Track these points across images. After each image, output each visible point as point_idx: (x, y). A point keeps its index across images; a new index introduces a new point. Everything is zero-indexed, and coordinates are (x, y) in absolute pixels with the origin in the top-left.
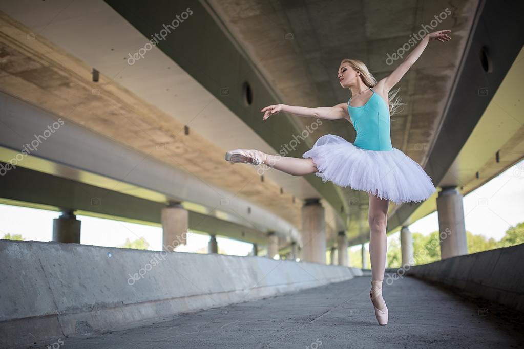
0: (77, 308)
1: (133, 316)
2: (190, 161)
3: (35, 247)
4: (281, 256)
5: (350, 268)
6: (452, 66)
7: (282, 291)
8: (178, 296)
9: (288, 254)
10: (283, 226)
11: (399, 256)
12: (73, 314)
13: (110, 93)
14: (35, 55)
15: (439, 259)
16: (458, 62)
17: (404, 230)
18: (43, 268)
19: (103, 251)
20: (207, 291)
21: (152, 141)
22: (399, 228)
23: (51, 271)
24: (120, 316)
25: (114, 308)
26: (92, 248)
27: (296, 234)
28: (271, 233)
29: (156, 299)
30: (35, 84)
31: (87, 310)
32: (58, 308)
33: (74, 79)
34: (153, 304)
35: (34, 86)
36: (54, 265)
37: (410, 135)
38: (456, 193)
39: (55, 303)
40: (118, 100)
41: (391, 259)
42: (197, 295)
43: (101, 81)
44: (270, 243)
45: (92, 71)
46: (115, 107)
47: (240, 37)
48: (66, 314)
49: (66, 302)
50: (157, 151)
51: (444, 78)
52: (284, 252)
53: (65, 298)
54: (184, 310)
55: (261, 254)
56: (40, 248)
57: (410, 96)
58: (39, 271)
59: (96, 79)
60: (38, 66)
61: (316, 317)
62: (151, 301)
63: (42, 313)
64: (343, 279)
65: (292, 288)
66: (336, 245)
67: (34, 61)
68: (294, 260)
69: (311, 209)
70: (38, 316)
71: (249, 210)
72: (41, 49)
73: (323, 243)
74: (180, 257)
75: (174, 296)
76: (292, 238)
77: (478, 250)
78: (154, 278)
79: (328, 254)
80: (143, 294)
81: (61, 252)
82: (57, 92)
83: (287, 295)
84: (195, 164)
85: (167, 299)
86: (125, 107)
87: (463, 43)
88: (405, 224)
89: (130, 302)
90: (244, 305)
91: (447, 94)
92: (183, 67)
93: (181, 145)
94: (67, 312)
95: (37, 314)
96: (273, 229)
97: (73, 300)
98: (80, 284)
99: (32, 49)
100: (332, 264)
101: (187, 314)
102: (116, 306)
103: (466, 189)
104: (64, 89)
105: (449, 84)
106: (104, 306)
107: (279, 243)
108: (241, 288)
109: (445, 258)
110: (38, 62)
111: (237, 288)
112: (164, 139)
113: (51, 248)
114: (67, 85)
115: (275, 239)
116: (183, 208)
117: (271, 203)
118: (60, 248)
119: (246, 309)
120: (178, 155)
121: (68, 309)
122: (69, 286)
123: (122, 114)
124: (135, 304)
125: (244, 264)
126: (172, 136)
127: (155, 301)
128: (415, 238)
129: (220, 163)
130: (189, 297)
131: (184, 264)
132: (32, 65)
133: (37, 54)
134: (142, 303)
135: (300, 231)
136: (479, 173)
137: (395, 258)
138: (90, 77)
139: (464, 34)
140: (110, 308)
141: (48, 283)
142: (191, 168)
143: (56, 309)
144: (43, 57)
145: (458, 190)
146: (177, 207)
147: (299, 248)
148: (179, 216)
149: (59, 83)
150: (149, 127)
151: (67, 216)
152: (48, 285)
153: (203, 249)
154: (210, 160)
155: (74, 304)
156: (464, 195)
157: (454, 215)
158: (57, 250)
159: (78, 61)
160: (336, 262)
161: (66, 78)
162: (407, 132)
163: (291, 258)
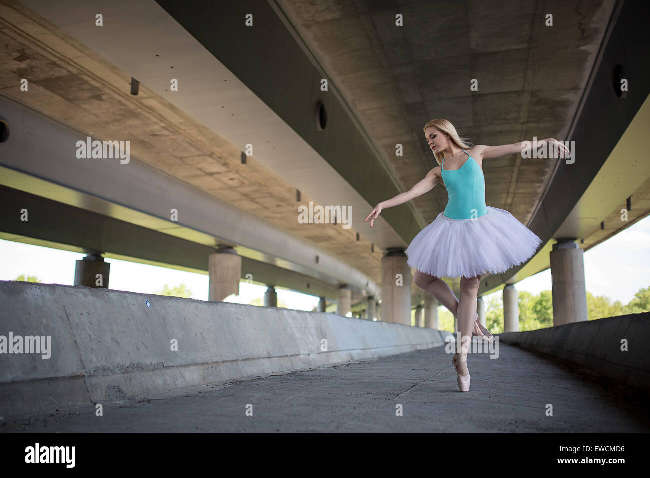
0: (109, 369)
1: (175, 382)
2: (246, 196)
3: (59, 292)
4: (354, 314)
5: (440, 332)
6: (576, 89)
7: (356, 358)
8: (230, 360)
9: (364, 311)
10: (358, 278)
11: (502, 320)
12: (103, 376)
13: (151, 109)
14: (62, 60)
15: (552, 325)
16: (583, 85)
17: (508, 288)
18: (68, 317)
19: (140, 298)
20: (266, 354)
21: (201, 170)
22: (503, 286)
23: (77, 322)
24: (159, 382)
25: (153, 370)
26: (128, 295)
27: (374, 288)
28: (343, 286)
29: (204, 361)
30: (60, 95)
31: (120, 372)
32: (85, 368)
33: (108, 91)
34: (199, 367)
35: (59, 98)
36: (82, 314)
37: (521, 173)
38: (575, 247)
39: (82, 362)
40: (161, 118)
41: (492, 322)
42: (254, 359)
43: (140, 93)
44: (342, 297)
45: (130, 81)
46: (156, 127)
47: (314, 45)
48: (94, 376)
49: (95, 361)
50: (206, 183)
51: (565, 104)
52: (358, 309)
53: (94, 356)
54: (237, 377)
55: (329, 310)
56: (66, 292)
57: (523, 124)
58: (63, 321)
59: (135, 92)
60: (65, 73)
61: (401, 393)
62: (198, 364)
63: (67, 373)
64: (431, 346)
65: (368, 355)
66: (423, 303)
67: (60, 67)
68: (370, 320)
69: (394, 260)
70: (61, 377)
71: (317, 259)
72: (69, 52)
73: (408, 300)
74: (233, 310)
75: (226, 359)
76: (368, 293)
77: (600, 317)
78: (201, 334)
79: (413, 312)
80: (187, 355)
81: (91, 298)
82: (86, 107)
83: (362, 363)
84: (253, 200)
85: (217, 362)
86: (170, 127)
87: (591, 61)
88: (509, 282)
89: (172, 364)
90: (311, 373)
91: (569, 124)
92: (242, 80)
93: (237, 176)
94: (96, 374)
95: (60, 375)
96: (345, 280)
97: (104, 359)
98: (112, 339)
99: (58, 53)
100: (417, 326)
101: (241, 382)
102: (154, 368)
103: (587, 242)
104: (96, 102)
105: (571, 111)
106: (140, 368)
107: (353, 298)
108: (307, 352)
109: (559, 324)
110: (65, 69)
111: (302, 352)
112: (216, 168)
113: (78, 293)
114: (99, 98)
115: (348, 293)
116: (236, 254)
117: (345, 252)
118: (90, 294)
119: (314, 378)
120: (231, 188)
121: (97, 370)
122: (99, 342)
123: (165, 136)
124: (177, 367)
125: (311, 322)
126: (226, 165)
127: (202, 364)
128: (521, 298)
129: (283, 200)
130: (242, 360)
131: (237, 318)
132: (58, 73)
133: (64, 59)
134: (186, 366)
135: (378, 284)
136: (605, 222)
137: (496, 321)
138: (128, 89)
139: (593, 49)
140: (148, 371)
141: (74, 336)
142: (248, 205)
143: (83, 369)
144: (71, 63)
145: (577, 243)
146: (229, 253)
147: (377, 304)
148: (231, 263)
149: (89, 95)
150: (198, 153)
151: (94, 259)
152: (74, 338)
153: (258, 301)
154: (271, 196)
155: (105, 364)
156: (585, 250)
157: (572, 274)
158: (85, 296)
159: (114, 69)
160: (422, 325)
161: (98, 89)
162: (516, 170)
163: (367, 317)
